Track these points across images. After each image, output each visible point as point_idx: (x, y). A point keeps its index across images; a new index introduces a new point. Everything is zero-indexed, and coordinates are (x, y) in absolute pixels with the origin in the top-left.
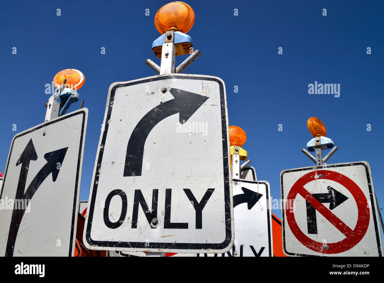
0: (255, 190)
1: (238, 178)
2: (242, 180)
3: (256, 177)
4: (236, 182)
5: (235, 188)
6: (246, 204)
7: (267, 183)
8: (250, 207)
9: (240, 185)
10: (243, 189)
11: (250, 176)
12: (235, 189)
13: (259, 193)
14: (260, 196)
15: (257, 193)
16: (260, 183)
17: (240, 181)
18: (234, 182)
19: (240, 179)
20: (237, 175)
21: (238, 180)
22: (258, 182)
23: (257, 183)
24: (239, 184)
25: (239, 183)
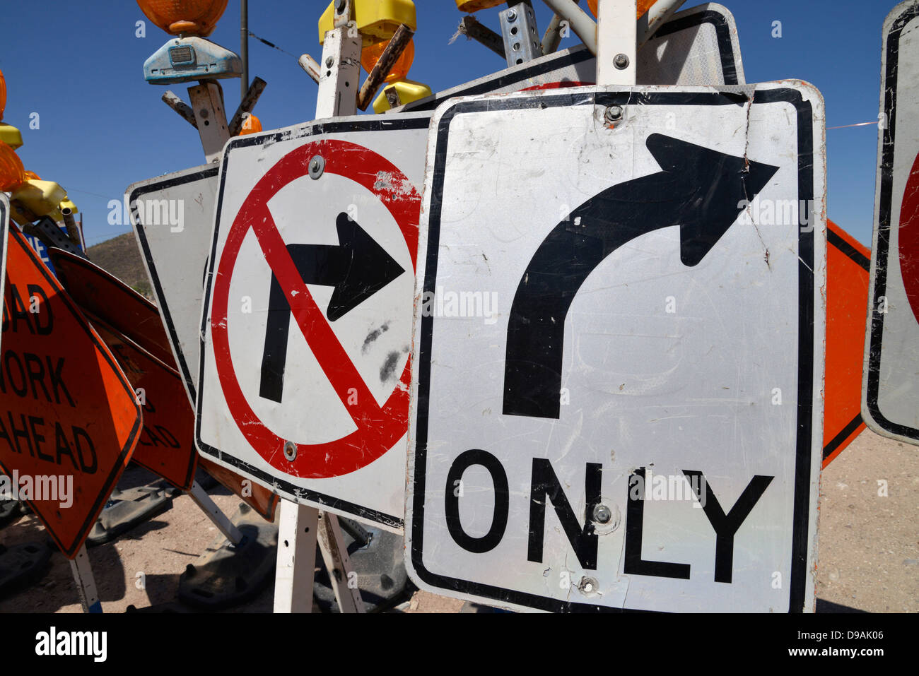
0: (731, 147)
1: (625, 80)
2: (654, 89)
3: (738, 62)
4: (614, 110)
5: (610, 145)
6: (669, 236)
7: (809, 94)
8: (692, 253)
9: (636, 125)
10: (658, 144)
11: (704, 60)
12: (609, 150)
13: (751, 157)
14: (760, 175)
15: (741, 162)
16: (761, 97)
17: (635, 98)
18: (602, 109)
19: (642, 89)
20: (621, 64)
21: (626, 94)
22: (751, 95)
23: (740, 99)
24: (633, 119)
25: (630, 110)
